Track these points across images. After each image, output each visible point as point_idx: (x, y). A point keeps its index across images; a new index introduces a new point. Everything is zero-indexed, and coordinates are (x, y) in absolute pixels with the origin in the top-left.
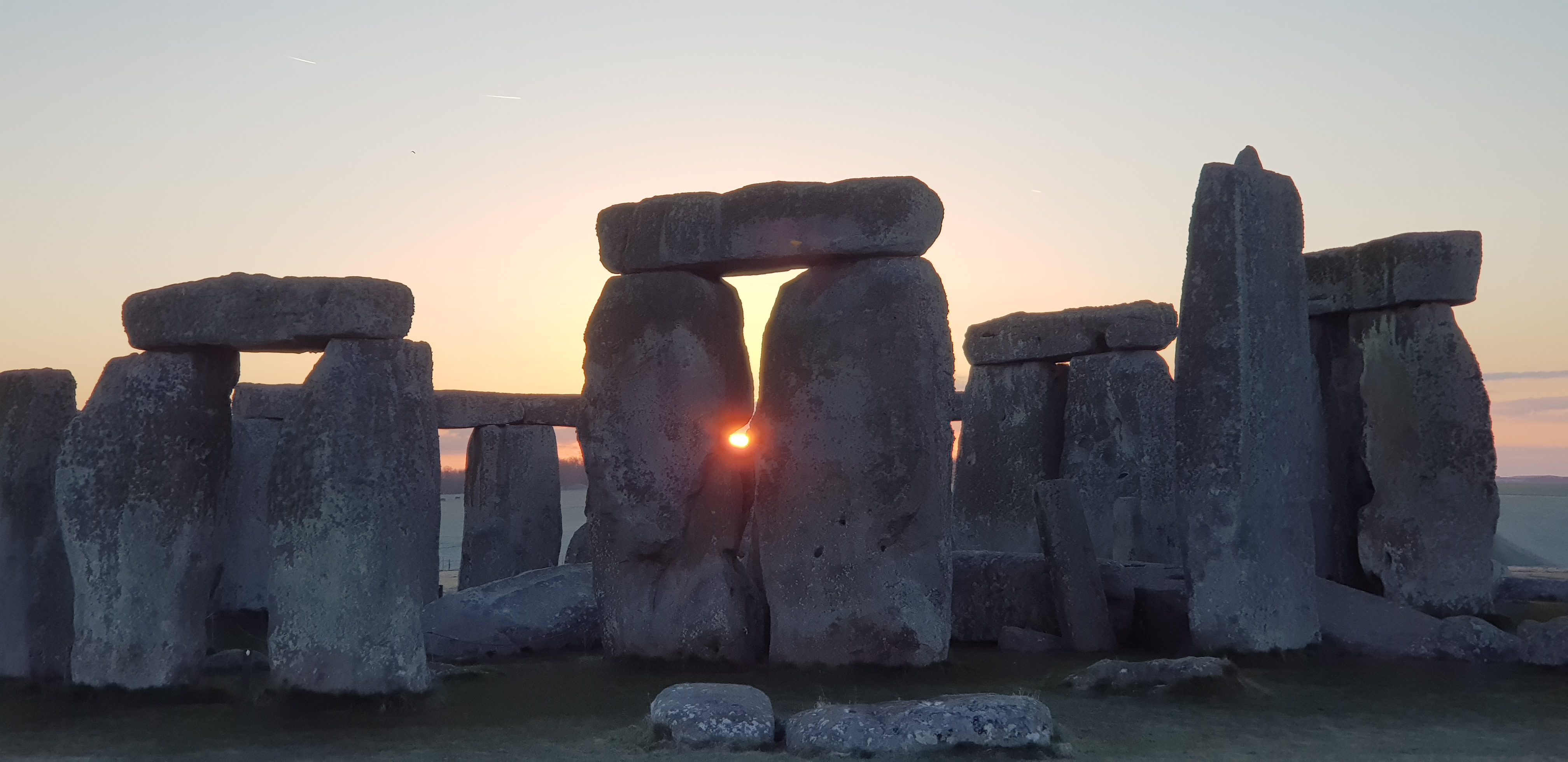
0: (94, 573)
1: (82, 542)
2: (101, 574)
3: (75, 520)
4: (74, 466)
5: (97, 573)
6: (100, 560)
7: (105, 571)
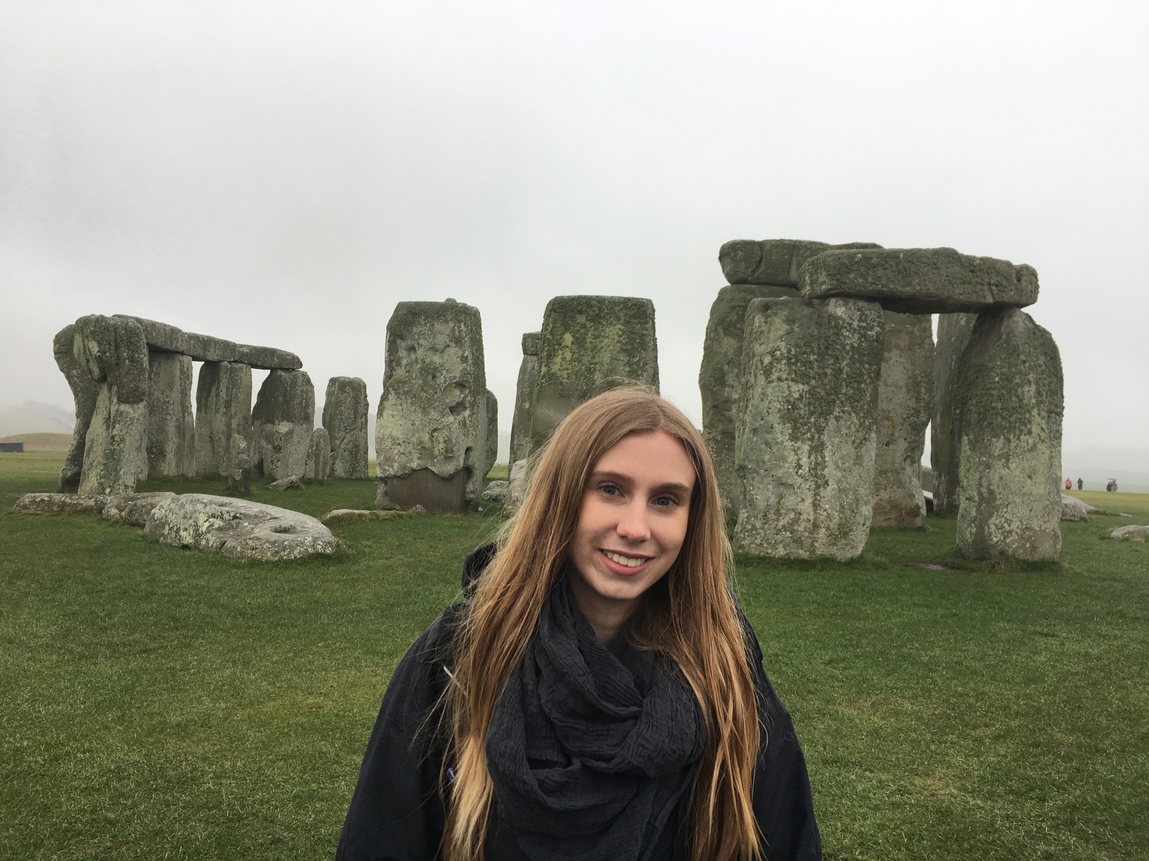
0: (803, 468)
1: (793, 443)
2: (809, 470)
3: (789, 425)
4: (790, 383)
5: (806, 468)
6: (809, 457)
7: (813, 466)
